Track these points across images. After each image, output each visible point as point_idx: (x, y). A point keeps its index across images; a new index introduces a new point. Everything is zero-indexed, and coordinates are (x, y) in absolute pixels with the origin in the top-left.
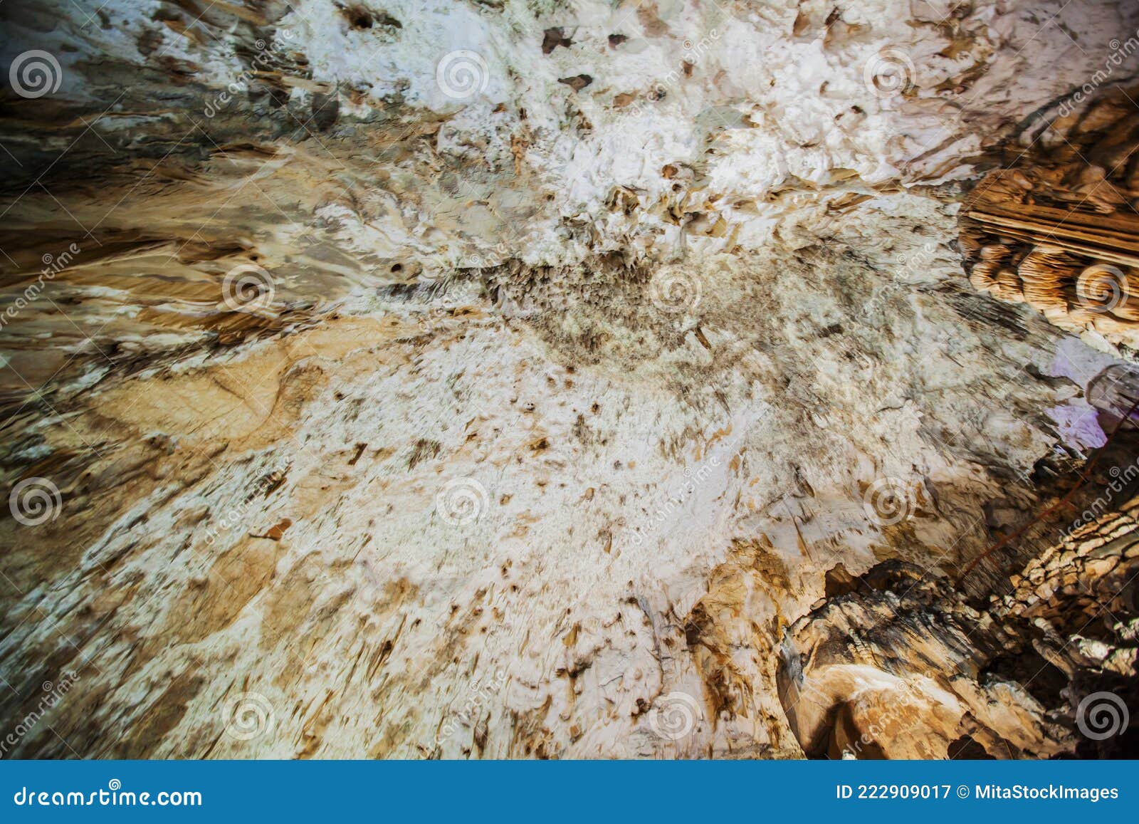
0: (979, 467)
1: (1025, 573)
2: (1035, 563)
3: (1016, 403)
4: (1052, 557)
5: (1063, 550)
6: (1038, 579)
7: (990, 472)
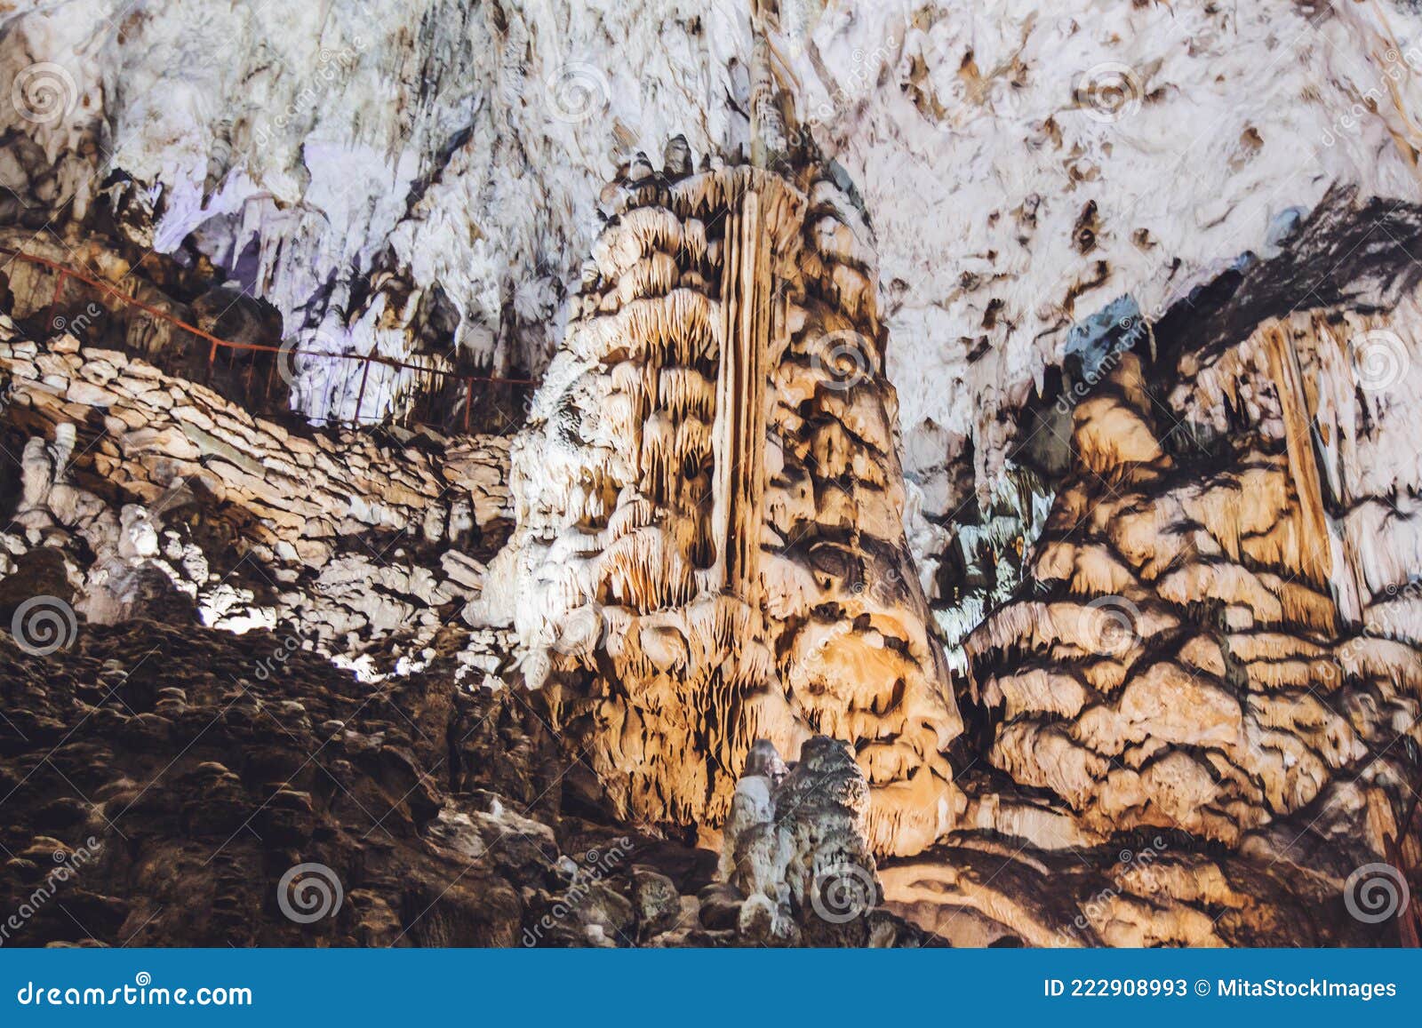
0: (96, 104)
1: (90, 353)
2: (119, 359)
3: (242, 122)
4: (148, 379)
5: (164, 388)
6: (98, 376)
7: (96, 127)
